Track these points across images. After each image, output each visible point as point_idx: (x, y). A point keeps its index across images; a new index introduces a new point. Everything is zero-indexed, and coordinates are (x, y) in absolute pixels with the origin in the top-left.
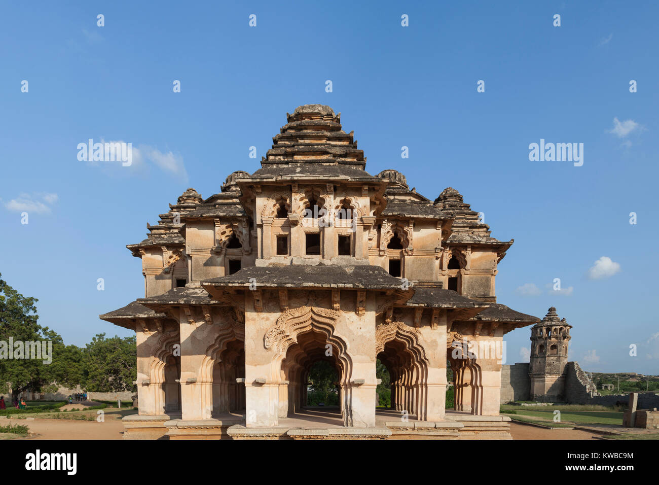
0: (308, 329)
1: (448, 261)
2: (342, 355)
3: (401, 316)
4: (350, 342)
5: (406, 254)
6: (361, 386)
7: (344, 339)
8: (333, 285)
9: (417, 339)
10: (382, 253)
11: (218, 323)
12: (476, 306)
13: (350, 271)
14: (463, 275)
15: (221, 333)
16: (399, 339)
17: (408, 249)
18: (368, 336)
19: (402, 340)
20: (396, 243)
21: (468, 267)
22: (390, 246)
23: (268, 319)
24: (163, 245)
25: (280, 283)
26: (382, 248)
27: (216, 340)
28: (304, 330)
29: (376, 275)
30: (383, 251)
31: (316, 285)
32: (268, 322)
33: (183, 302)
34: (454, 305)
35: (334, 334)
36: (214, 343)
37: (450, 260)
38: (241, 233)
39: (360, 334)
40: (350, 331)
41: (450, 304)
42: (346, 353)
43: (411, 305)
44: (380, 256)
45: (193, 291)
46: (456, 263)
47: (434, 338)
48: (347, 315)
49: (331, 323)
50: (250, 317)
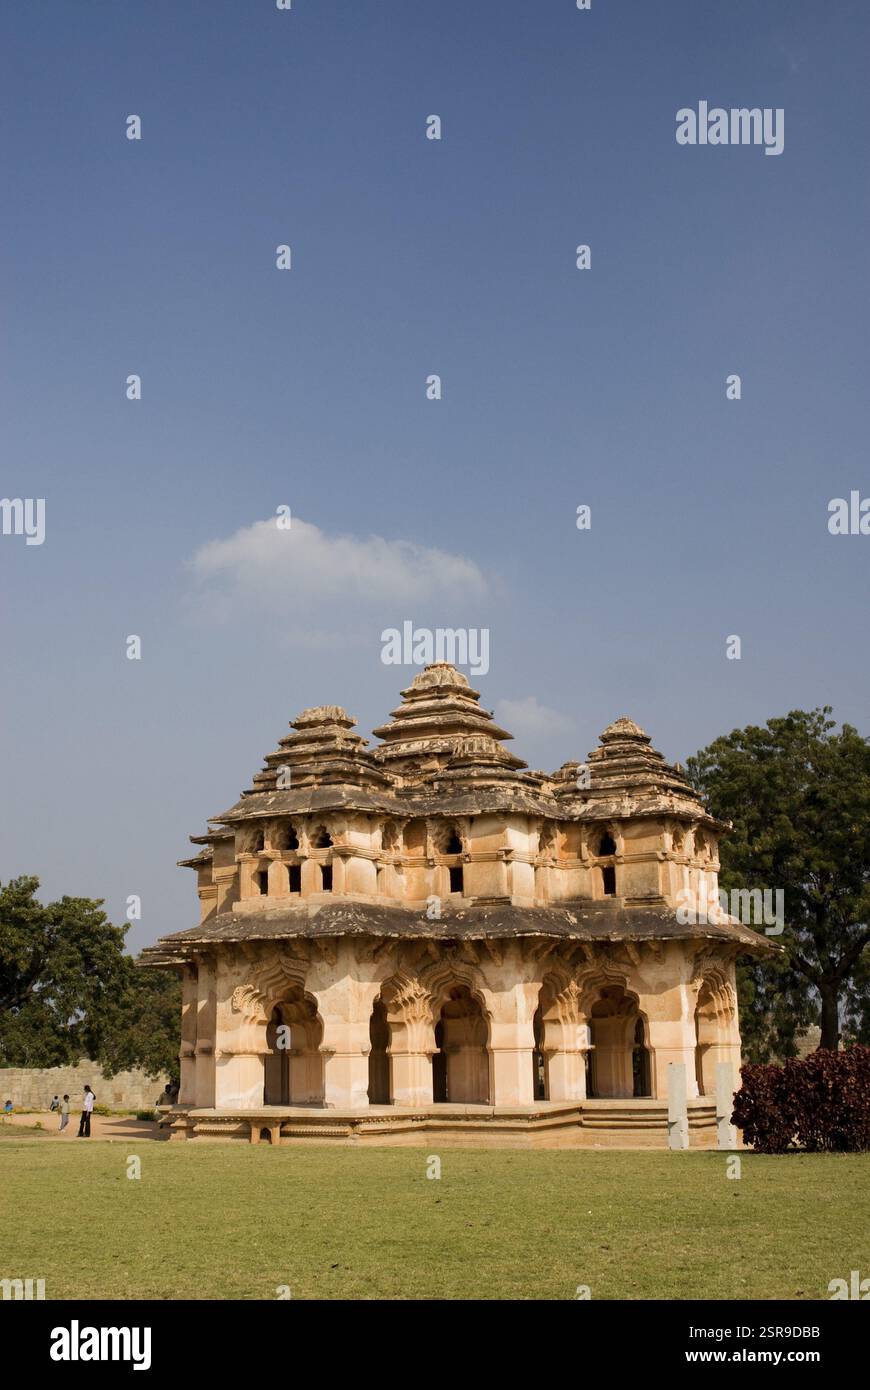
5: (465, 861)
10: (431, 863)
12: (518, 935)
13: (314, 913)
14: (618, 866)
17: (465, 856)
21: (619, 852)
23: (239, 974)
25: (225, 938)
30: (433, 860)
34: (490, 934)
47: (500, 979)
48: (318, 965)
49: (302, 975)
50: (222, 973)
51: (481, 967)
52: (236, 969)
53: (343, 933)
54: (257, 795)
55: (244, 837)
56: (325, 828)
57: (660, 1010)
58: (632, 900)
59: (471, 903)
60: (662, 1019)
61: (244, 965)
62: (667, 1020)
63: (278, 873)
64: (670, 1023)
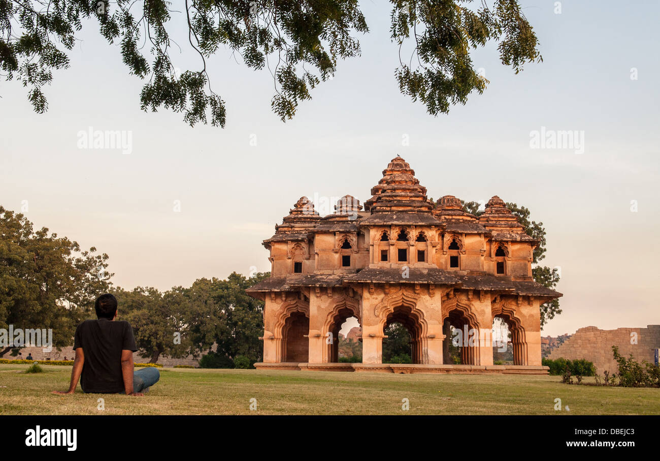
0: (400, 304)
1: (495, 251)
2: (422, 320)
3: (459, 293)
4: (426, 312)
5: (461, 254)
6: (434, 339)
7: (422, 310)
8: (416, 282)
9: (471, 309)
11: (336, 297)
13: (425, 272)
14: (507, 262)
15: (338, 304)
16: (459, 309)
17: (462, 250)
18: (437, 309)
19: (461, 309)
20: (454, 246)
21: (510, 255)
22: (450, 248)
23: (377, 299)
24: (290, 240)
25: (387, 281)
26: (445, 250)
27: (334, 309)
28: (398, 305)
29: (440, 275)
31: (407, 282)
32: (377, 301)
33: (318, 286)
34: (492, 288)
35: (417, 308)
36: (332, 310)
37: (497, 250)
38: (352, 240)
39: (432, 307)
40: (426, 306)
41: (489, 288)
42: (423, 319)
43: (464, 288)
44: (444, 254)
45: (321, 277)
46: (501, 252)
47: (482, 308)
48: (424, 297)
49: (415, 301)
50: (366, 297)
51: (473, 303)
52: (375, 296)
53: (454, 283)
54: (387, 213)
55: (376, 233)
56: (424, 233)
57: (530, 327)
58: (515, 277)
59: (466, 273)
60: (532, 330)
61: (379, 294)
62: (534, 331)
63: (393, 252)
64: (535, 332)
